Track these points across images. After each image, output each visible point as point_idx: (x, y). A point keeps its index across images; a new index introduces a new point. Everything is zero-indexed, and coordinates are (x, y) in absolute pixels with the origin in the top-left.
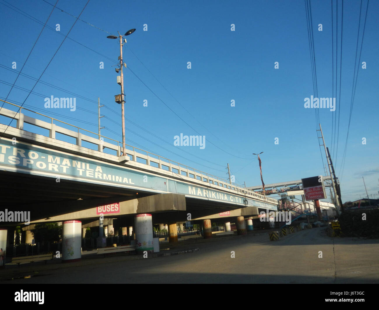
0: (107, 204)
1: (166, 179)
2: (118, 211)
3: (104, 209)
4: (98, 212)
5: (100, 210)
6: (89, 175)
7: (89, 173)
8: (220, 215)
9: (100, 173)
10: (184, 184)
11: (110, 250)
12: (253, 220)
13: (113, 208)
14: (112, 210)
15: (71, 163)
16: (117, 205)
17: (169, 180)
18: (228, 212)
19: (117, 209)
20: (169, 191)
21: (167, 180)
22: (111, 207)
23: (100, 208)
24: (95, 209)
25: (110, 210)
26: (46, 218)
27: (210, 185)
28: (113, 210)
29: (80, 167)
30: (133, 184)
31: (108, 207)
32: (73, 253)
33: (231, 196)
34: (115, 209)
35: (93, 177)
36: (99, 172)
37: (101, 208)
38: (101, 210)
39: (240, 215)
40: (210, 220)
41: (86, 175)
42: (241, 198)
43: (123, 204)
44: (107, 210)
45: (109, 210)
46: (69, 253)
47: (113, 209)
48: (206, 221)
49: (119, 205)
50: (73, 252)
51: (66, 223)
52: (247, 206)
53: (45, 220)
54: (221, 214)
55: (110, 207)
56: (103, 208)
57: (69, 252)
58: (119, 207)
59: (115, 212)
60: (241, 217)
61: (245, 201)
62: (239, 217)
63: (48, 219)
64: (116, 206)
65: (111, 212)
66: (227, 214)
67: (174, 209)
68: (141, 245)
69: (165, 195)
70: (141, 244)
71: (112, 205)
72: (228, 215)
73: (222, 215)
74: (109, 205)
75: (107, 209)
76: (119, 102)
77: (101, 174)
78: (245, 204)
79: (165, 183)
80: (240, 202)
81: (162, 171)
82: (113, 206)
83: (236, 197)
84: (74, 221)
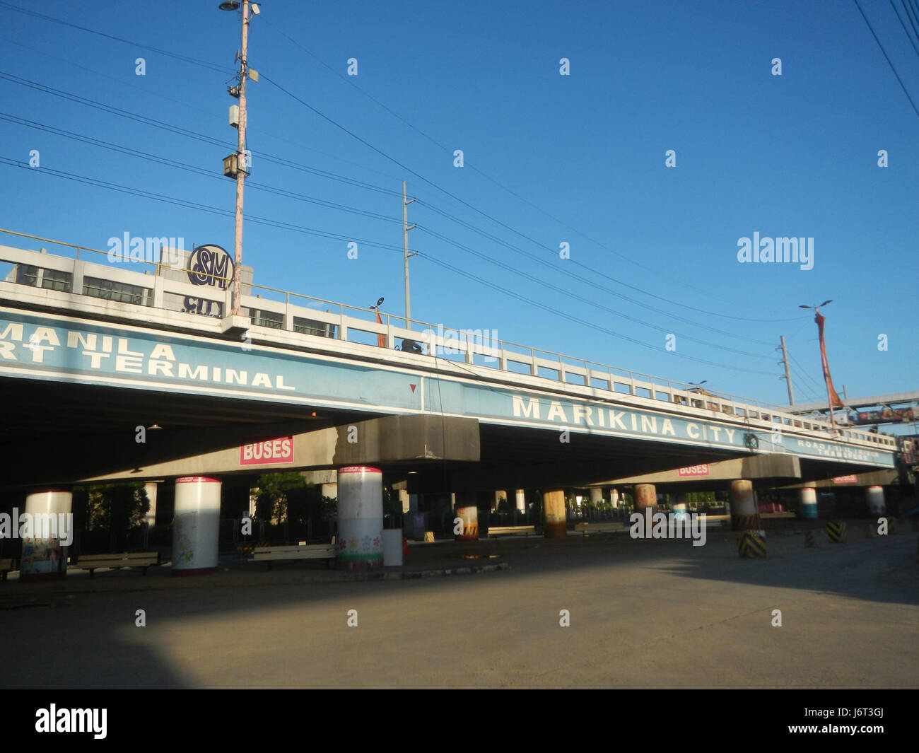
0: (264, 439)
1: (420, 376)
2: (290, 459)
3: (258, 453)
4: (245, 458)
5: (248, 454)
6: (126, 367)
7: (127, 361)
8: (680, 475)
9: (169, 361)
10: (492, 389)
11: (266, 552)
12: (818, 490)
13: (279, 449)
14: (276, 456)
15: (64, 339)
16: (287, 442)
17: (426, 377)
18: (704, 466)
19: (286, 452)
20: (425, 407)
21: (422, 379)
22: (274, 446)
23: (248, 448)
24: (237, 451)
25: (270, 453)
26: (132, 469)
27: (594, 393)
28: (278, 456)
29: (94, 348)
30: (293, 389)
31: (268, 446)
32: (192, 555)
33: (691, 425)
34: (283, 453)
35: (140, 371)
36: (163, 358)
37: (251, 448)
38: (251, 453)
39: (740, 477)
40: (653, 488)
41: (115, 368)
42: (733, 431)
43: (301, 439)
44: (265, 454)
45: (268, 453)
46: (183, 554)
47: (278, 452)
48: (642, 489)
49: (292, 443)
50: (191, 551)
51: (179, 482)
52: (755, 450)
53: (132, 473)
54: (683, 470)
55: (272, 447)
56: (255, 448)
57: (182, 552)
58: (291, 447)
59: (282, 460)
60: (743, 481)
61: (749, 438)
62: (735, 482)
63: (137, 471)
64: (286, 444)
65: (272, 460)
66: (699, 472)
67: (427, 457)
68: (345, 547)
69: (404, 418)
70: (345, 542)
71: (276, 442)
72: (703, 474)
73: (686, 474)
74: (269, 443)
75: (264, 451)
76: (230, 174)
77: (169, 365)
78: (750, 447)
79: (413, 387)
80: (731, 441)
81: (393, 355)
82: (277, 446)
83: (712, 428)
84: (200, 479)
